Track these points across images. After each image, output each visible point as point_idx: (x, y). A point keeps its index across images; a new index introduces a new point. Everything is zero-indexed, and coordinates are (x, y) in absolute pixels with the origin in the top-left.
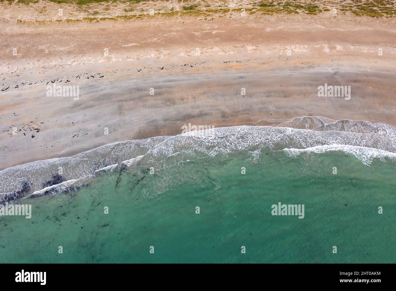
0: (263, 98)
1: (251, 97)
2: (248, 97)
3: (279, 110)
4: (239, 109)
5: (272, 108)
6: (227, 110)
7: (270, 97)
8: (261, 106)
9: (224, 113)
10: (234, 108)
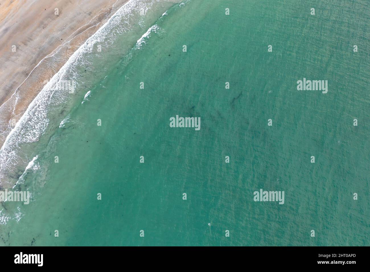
0: (42, 32)
1: (31, 40)
2: (29, 42)
3: (64, 30)
4: (33, 58)
5: (57, 34)
6: (25, 68)
7: (46, 26)
8: (47, 40)
9: (25, 72)
10: (29, 61)
